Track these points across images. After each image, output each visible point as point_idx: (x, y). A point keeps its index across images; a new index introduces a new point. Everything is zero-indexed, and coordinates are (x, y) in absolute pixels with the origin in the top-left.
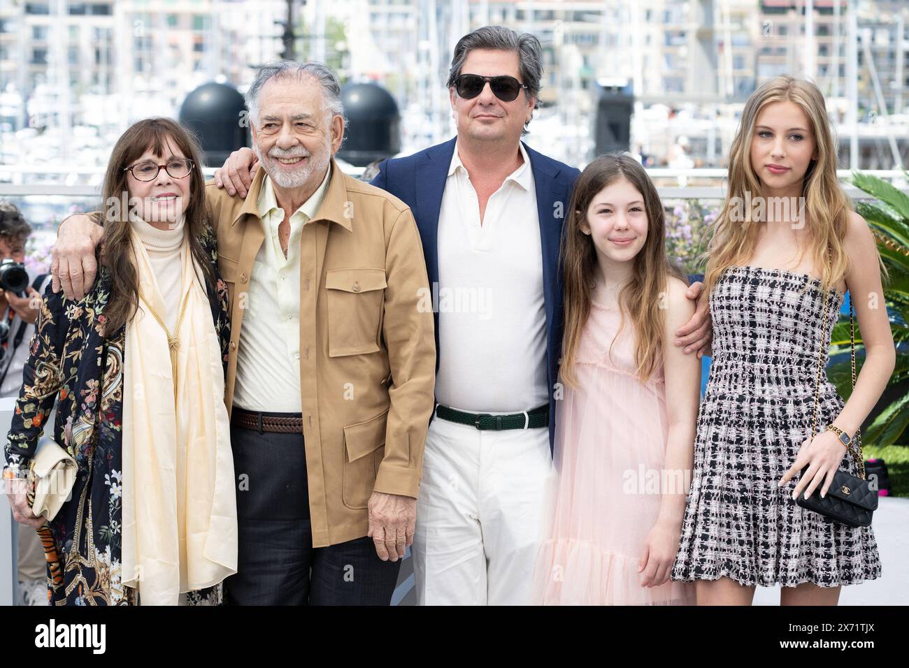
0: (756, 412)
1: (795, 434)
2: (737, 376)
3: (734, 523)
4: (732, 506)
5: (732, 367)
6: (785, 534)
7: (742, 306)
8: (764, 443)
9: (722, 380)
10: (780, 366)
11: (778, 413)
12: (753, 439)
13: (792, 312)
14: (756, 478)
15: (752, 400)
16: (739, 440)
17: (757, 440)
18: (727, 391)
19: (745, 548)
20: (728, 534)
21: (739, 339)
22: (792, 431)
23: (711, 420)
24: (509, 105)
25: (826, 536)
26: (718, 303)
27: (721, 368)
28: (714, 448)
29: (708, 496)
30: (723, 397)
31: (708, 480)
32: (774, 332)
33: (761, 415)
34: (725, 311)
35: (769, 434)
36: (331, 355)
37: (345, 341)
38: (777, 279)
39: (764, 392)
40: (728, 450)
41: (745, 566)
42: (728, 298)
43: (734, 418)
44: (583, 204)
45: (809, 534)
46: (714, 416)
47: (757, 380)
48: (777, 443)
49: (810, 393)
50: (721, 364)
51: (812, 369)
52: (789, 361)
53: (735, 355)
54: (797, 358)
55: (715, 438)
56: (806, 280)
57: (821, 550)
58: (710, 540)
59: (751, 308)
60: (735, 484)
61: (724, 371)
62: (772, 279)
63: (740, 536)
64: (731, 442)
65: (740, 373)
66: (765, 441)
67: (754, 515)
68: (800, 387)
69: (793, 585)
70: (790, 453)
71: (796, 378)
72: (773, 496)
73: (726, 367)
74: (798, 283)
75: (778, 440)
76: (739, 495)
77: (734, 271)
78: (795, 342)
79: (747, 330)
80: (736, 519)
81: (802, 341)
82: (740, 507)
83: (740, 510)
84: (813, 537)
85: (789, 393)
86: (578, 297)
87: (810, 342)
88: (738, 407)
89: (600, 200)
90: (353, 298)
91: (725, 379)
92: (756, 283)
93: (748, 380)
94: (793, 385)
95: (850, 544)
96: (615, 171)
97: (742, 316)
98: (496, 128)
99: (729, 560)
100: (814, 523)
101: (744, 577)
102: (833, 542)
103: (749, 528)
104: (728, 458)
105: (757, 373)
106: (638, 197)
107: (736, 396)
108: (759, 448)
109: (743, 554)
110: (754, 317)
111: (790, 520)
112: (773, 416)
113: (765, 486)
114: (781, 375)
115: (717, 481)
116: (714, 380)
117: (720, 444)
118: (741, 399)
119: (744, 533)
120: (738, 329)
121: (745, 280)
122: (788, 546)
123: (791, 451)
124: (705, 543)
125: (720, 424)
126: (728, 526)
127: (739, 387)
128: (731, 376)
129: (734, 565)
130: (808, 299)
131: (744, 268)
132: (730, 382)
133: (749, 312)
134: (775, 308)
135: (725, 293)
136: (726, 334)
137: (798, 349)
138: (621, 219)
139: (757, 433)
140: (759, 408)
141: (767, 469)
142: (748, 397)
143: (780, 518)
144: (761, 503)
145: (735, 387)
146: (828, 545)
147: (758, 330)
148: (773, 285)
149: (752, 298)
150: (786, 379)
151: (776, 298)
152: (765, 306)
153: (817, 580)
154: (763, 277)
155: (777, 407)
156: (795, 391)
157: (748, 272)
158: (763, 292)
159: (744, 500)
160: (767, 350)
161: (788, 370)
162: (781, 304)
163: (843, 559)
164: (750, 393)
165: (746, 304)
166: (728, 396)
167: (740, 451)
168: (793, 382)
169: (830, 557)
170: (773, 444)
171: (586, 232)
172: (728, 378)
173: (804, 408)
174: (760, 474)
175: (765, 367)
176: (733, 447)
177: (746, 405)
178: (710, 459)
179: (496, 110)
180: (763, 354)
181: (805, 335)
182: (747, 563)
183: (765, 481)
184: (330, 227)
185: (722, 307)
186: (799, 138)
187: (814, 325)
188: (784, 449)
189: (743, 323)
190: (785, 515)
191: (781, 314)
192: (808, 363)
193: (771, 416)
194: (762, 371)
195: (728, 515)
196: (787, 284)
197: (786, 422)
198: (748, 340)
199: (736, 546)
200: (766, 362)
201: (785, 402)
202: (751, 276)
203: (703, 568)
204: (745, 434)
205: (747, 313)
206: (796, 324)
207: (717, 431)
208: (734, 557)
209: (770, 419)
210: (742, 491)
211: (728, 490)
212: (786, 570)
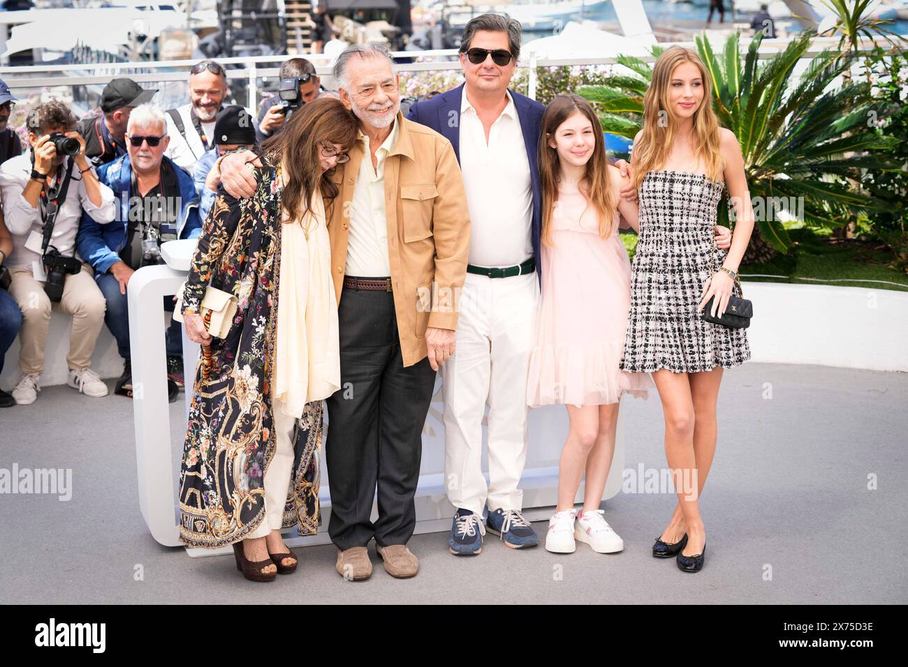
0: (676, 263)
1: (703, 275)
2: (660, 240)
3: (665, 334)
4: (663, 323)
5: (657, 235)
6: (701, 338)
7: (664, 197)
8: (683, 282)
9: (651, 243)
10: (690, 233)
11: (691, 262)
12: (674, 281)
13: (697, 199)
14: (678, 305)
15: (673, 256)
16: (666, 282)
17: (678, 281)
18: (655, 251)
19: (674, 349)
20: (663, 341)
21: (661, 218)
22: (700, 273)
23: (646, 269)
24: (503, 68)
25: (725, 337)
26: (646, 195)
27: (650, 236)
28: (649, 288)
29: (647, 319)
30: (653, 255)
31: (647, 308)
32: (685, 212)
33: (680, 265)
34: (652, 200)
35: (686, 276)
36: (406, 242)
37: (414, 231)
38: (687, 178)
39: (680, 250)
40: (659, 288)
41: (674, 361)
42: (654, 192)
43: (661, 268)
44: (552, 130)
45: (715, 336)
46: (648, 267)
47: (675, 243)
48: (691, 281)
49: (709, 248)
50: (650, 233)
51: (709, 232)
52: (695, 229)
53: (659, 227)
54: (700, 227)
55: (650, 281)
56: (704, 178)
57: (723, 346)
58: (649, 347)
59: (670, 198)
60: (665, 310)
61: (652, 238)
62: (683, 179)
63: (669, 342)
64: (661, 284)
65: (663, 239)
66: (683, 281)
67: (679, 328)
68: (703, 244)
69: (710, 370)
70: (700, 287)
71: (700, 239)
72: (691, 315)
73: (654, 235)
74: (699, 180)
75: (691, 280)
76: (667, 317)
77: (656, 174)
78: (698, 217)
79: (667, 211)
80: (666, 331)
81: (702, 216)
82: (669, 324)
83: (669, 326)
84: (717, 338)
85: (697, 250)
86: (550, 189)
87: (707, 216)
88: (664, 261)
89: (564, 127)
90: (418, 203)
91: (653, 243)
92: (672, 181)
93: (669, 243)
94: (699, 243)
95: (739, 339)
96: (571, 108)
97: (664, 203)
98: (494, 84)
99: (664, 358)
100: (717, 330)
101: (674, 367)
102: (730, 340)
103: (675, 337)
104: (659, 293)
105: (675, 238)
106: (588, 124)
107: (662, 254)
108: (679, 286)
109: (672, 353)
110: (672, 203)
111: (703, 330)
112: (688, 265)
113: (685, 310)
114: (691, 239)
115: (652, 308)
116: (644, 244)
117: (653, 285)
118: (665, 255)
119: (672, 340)
120: (661, 211)
121: (665, 180)
122: (704, 346)
123: (701, 286)
124: (647, 349)
125: (652, 272)
126: (662, 336)
127: (664, 248)
128: (657, 241)
129: (668, 361)
130: (706, 189)
131: (663, 172)
132: (657, 245)
133: (669, 200)
134: (686, 197)
135: (652, 188)
136: (652, 214)
137: (701, 221)
138: (579, 139)
139: (677, 277)
140: (678, 261)
141: (686, 299)
142: (670, 254)
143: (696, 328)
144: (684, 320)
145: (661, 248)
146: (727, 343)
147: (675, 211)
148: (684, 183)
149: (671, 192)
150: (694, 240)
151: (687, 190)
152: (679, 196)
153: (722, 365)
154: (676, 177)
155: (690, 259)
156: (700, 247)
157: (666, 175)
158: (677, 187)
159: (671, 319)
160: (681, 224)
161: (695, 235)
162: (690, 195)
163: (736, 349)
164: (671, 251)
165: (667, 195)
166: (657, 254)
167: (667, 289)
168: (698, 242)
169: (729, 349)
170: (689, 282)
171: (554, 147)
172: (655, 242)
173: (707, 258)
174: (682, 302)
175: (681, 234)
176: (662, 286)
177: (669, 260)
178: (647, 294)
179: (495, 72)
180: (679, 226)
181: (704, 211)
182: (676, 359)
183: (685, 306)
184: (401, 158)
185: (650, 197)
186: (698, 84)
187: (709, 205)
188: (696, 285)
189: (665, 207)
190: (699, 326)
191: (690, 200)
192: (707, 228)
193: (687, 265)
194: (678, 237)
195: (662, 330)
196: (693, 181)
197: (696, 268)
198: (667, 218)
199: (667, 349)
200: (680, 231)
201: (695, 255)
202: (669, 177)
203: (645, 366)
204: (670, 277)
205: (667, 202)
206: (699, 206)
207: (651, 276)
208: (667, 356)
209: (686, 267)
210: (669, 314)
211: (660, 313)
212: (704, 361)
